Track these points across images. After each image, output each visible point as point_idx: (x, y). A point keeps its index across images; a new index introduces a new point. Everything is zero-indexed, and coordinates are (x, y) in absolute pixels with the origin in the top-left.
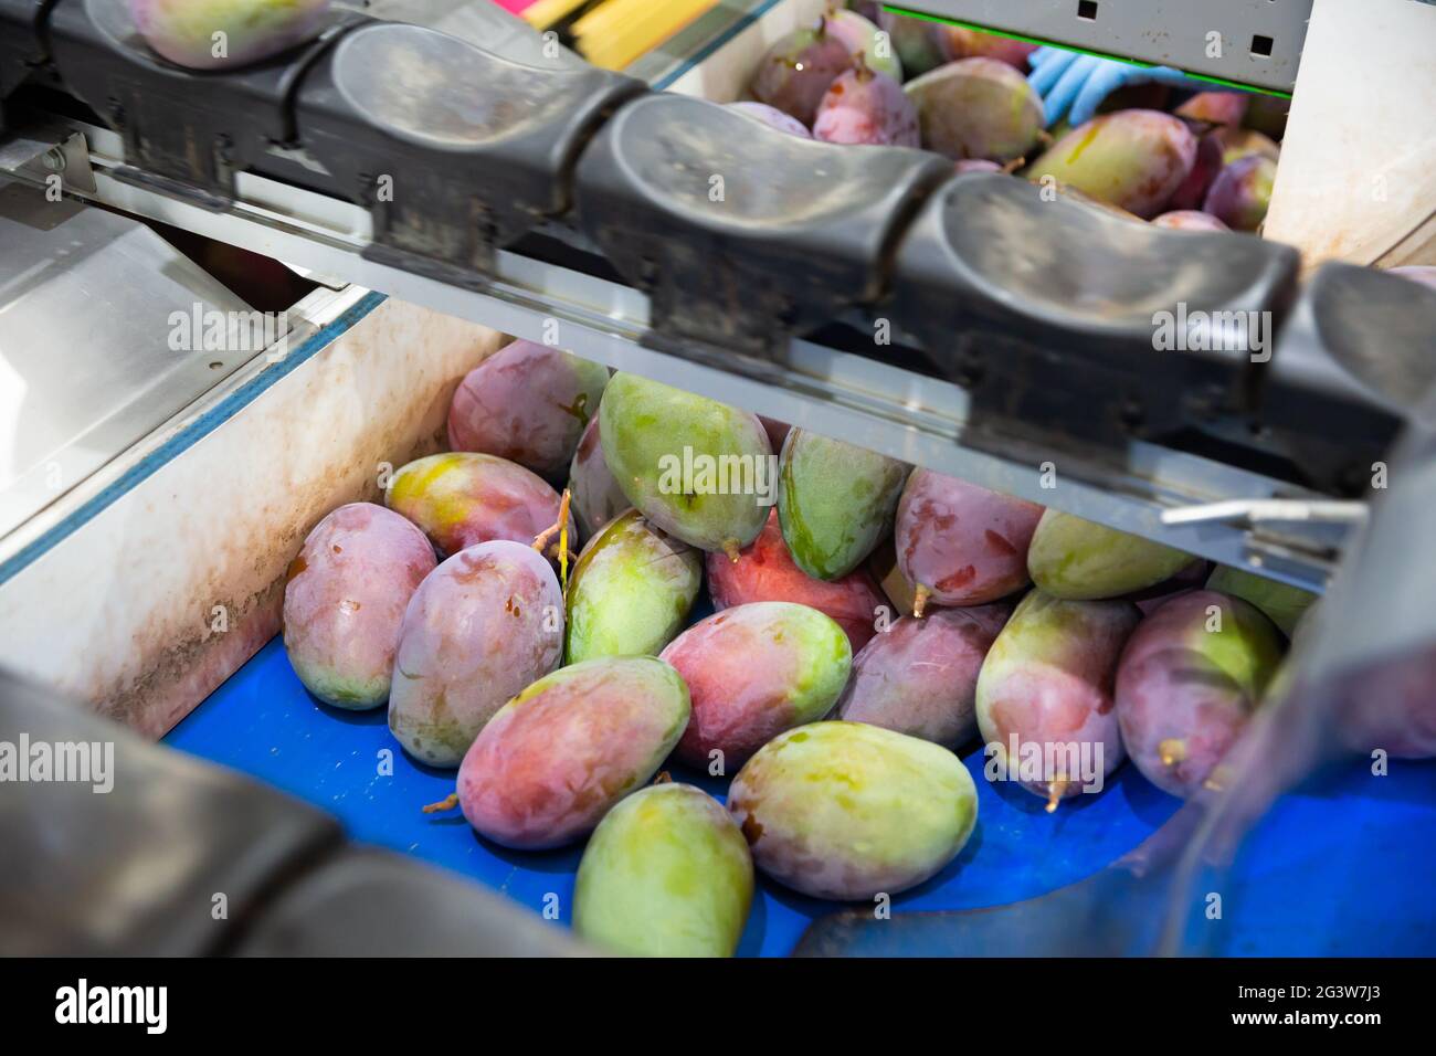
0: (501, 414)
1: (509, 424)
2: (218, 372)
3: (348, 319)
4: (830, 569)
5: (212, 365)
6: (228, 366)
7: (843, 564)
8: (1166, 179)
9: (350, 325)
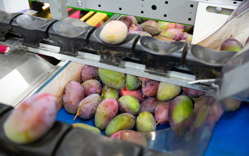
0: (90, 74)
1: (91, 75)
2: (49, 74)
3: (66, 65)
4: (131, 89)
5: (48, 73)
6: (51, 73)
7: (133, 88)
8: (175, 38)
9: (67, 66)
